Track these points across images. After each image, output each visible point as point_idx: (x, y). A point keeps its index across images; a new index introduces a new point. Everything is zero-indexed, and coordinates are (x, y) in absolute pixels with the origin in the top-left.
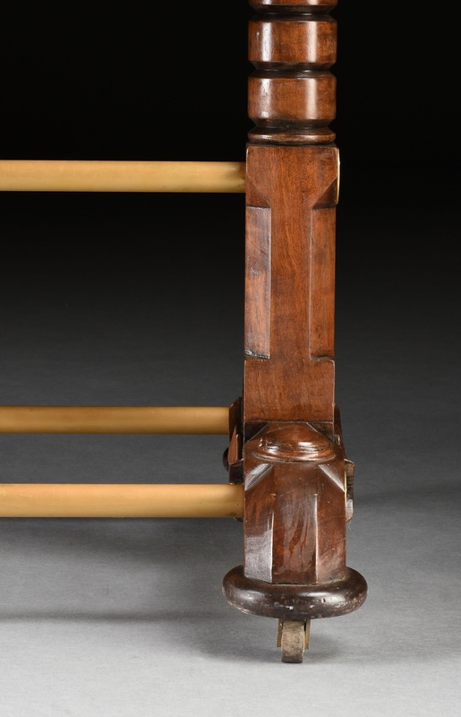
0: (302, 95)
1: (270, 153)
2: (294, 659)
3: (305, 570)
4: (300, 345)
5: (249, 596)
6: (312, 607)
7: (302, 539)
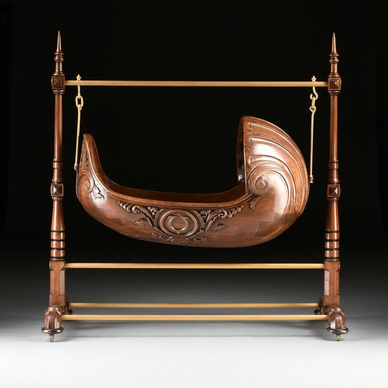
0: (334, 253)
1: (329, 263)
2: (338, 341)
3: (340, 327)
4: (334, 293)
5: (331, 331)
6: (341, 333)
7: (339, 323)
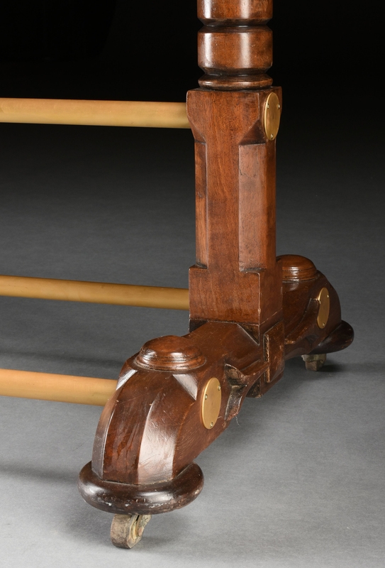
1: (205, 97)
3: (129, 471)
6: (127, 505)
7: (129, 445)
